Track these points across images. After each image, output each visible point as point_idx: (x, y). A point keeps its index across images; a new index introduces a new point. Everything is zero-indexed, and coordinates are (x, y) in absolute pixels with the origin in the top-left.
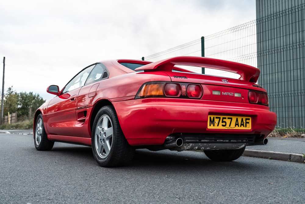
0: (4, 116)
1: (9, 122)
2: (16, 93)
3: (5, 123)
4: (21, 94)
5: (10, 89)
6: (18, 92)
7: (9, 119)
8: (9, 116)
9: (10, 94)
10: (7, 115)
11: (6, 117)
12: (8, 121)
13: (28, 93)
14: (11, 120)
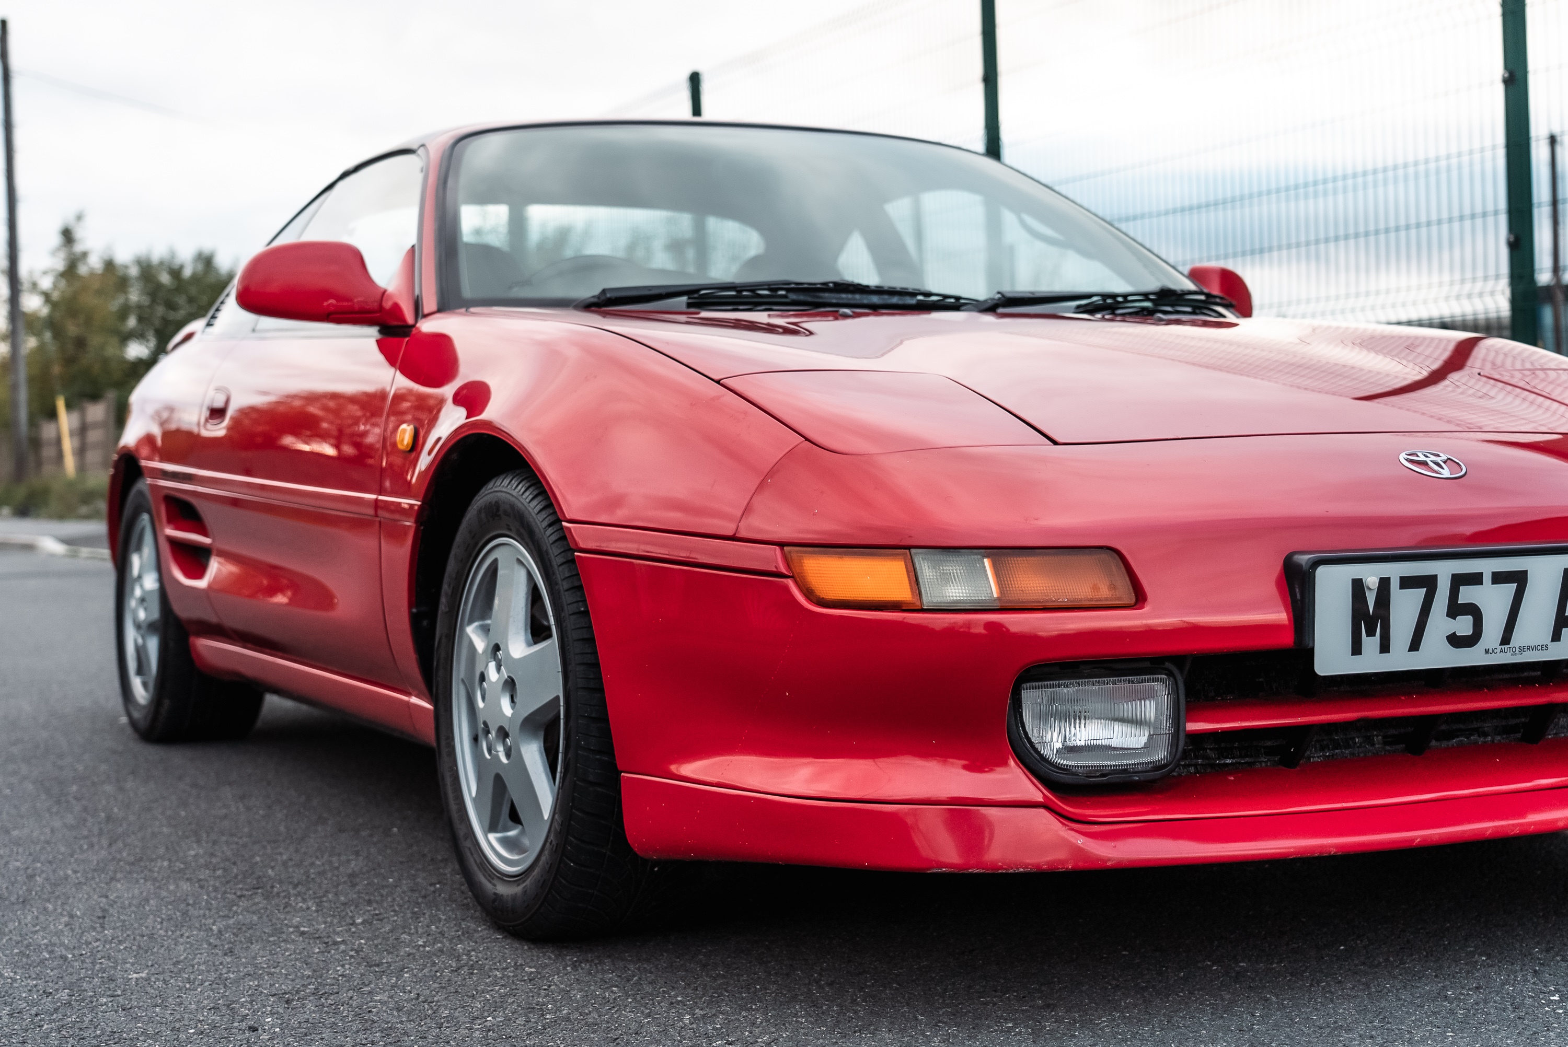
0: (33, 423)
1: (70, 462)
2: (110, 265)
3: (48, 469)
4: (147, 270)
5: (68, 236)
6: (124, 256)
7: (68, 445)
8: (66, 421)
9: (70, 272)
10: (52, 415)
11: (48, 431)
12: (60, 456)
13: (186, 255)
14: (81, 452)
